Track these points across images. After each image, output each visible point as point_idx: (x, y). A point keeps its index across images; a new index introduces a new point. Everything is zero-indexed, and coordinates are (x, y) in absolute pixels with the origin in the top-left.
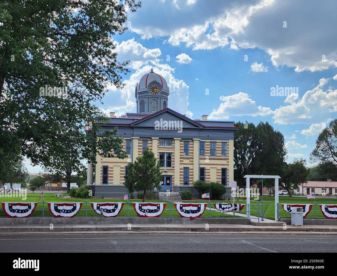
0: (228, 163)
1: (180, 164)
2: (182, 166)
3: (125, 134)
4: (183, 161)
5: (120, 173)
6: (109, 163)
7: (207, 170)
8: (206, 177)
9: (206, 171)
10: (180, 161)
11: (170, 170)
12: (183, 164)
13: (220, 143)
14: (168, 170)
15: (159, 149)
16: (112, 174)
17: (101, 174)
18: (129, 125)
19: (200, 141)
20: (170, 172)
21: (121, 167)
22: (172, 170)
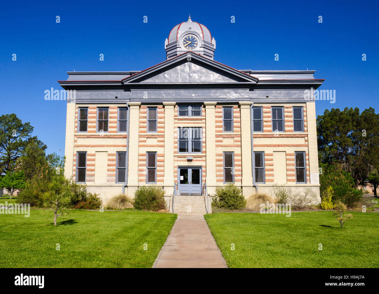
0: (307, 143)
1: (217, 146)
2: (221, 150)
3: (116, 97)
4: (221, 141)
5: (108, 164)
6: (88, 146)
7: (268, 155)
8: (267, 167)
9: (266, 157)
10: (217, 141)
11: (198, 157)
12: (222, 146)
13: (290, 108)
14: (194, 157)
15: (176, 121)
16: (94, 165)
17: (74, 165)
18: (122, 82)
19: (252, 106)
20: (199, 161)
21: (109, 153)
22: (201, 157)
